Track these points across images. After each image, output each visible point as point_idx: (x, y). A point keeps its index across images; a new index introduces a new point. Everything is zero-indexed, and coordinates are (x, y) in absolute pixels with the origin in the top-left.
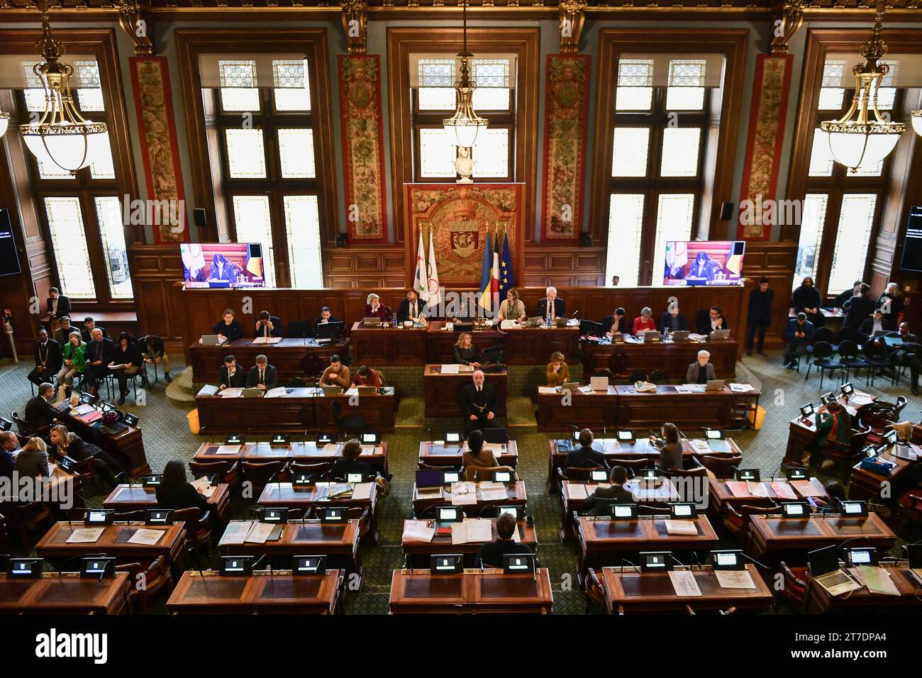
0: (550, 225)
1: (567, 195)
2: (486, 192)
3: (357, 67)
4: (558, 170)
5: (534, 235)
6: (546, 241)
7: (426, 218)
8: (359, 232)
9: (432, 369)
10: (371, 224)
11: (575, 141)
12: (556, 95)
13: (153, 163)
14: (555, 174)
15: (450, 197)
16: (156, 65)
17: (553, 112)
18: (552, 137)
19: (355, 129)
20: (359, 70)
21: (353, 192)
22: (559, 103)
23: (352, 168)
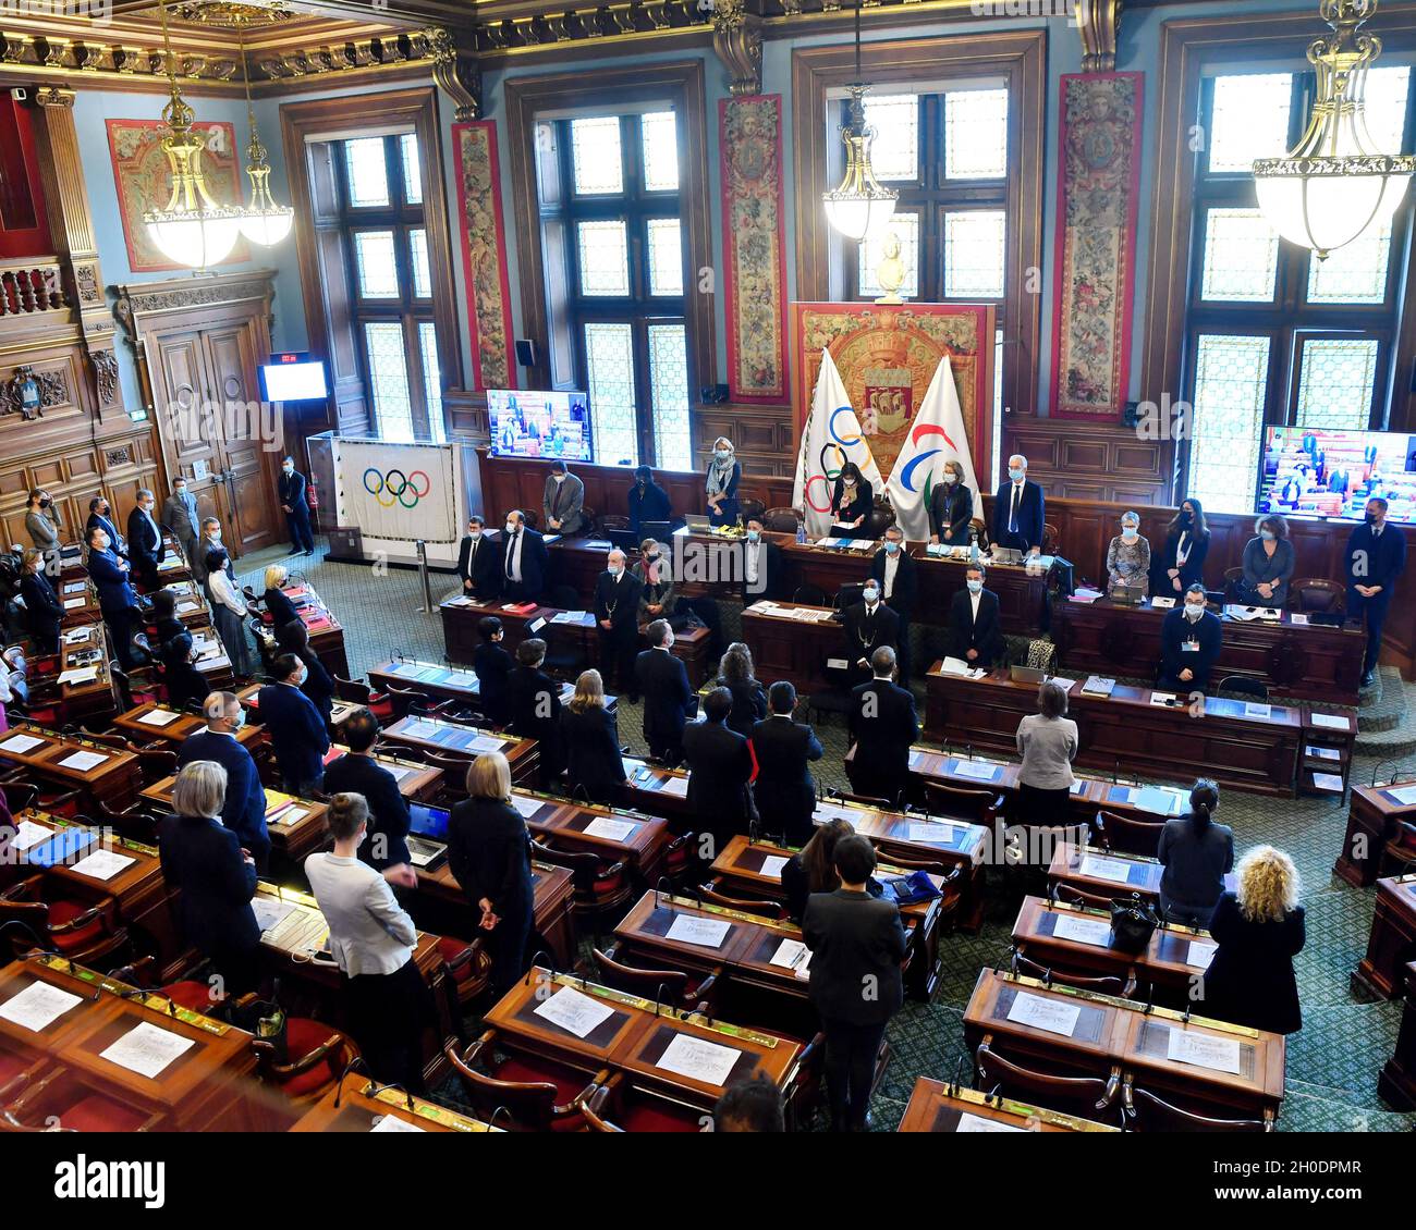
0: (1067, 387)
1: (1099, 332)
2: (925, 318)
3: (748, 116)
4: (1082, 284)
5: (1036, 405)
6: (1059, 416)
8: (746, 384)
10: (764, 371)
11: (1115, 231)
12: (1078, 147)
13: (475, 273)
14: (1077, 293)
15: (866, 326)
16: (483, 133)
17: (1073, 179)
18: (1071, 225)
19: (742, 216)
20: (750, 120)
21: (737, 317)
22: (1083, 162)
23: (736, 279)
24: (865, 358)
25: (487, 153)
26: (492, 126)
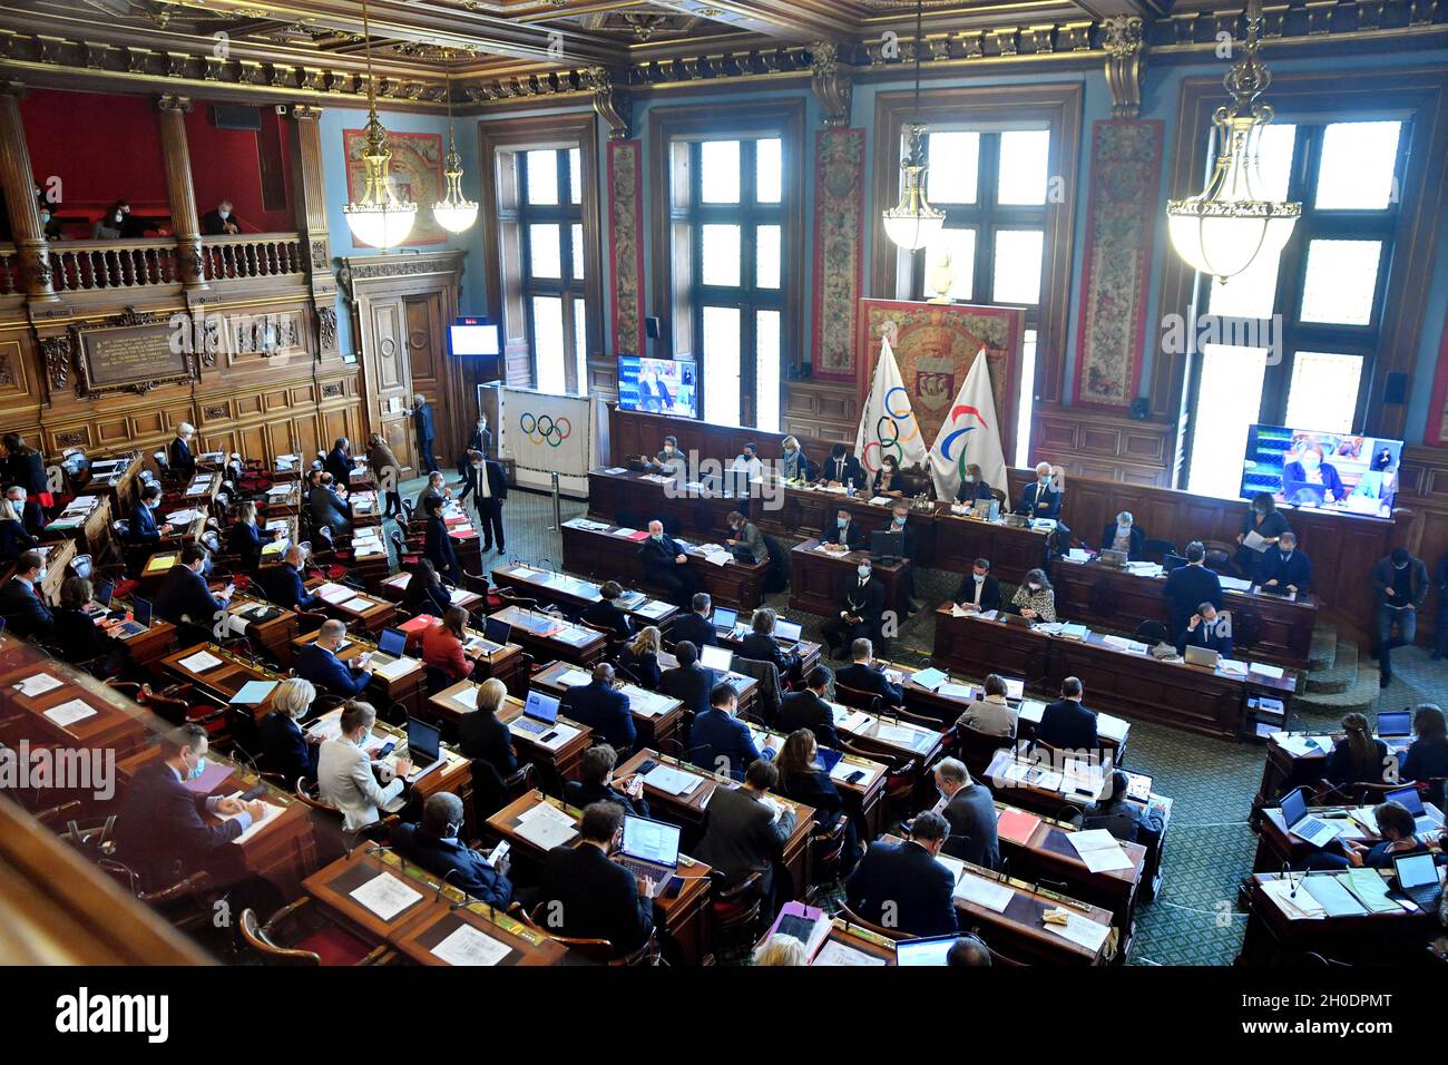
0: (1088, 381)
1: (1117, 336)
2: (967, 317)
3: (838, 145)
4: (1104, 295)
5: (1061, 395)
6: (1080, 405)
8: (826, 364)
10: (841, 354)
11: (1134, 254)
12: (1106, 180)
13: (618, 261)
14: (1100, 303)
15: (920, 322)
16: (630, 150)
17: (1101, 209)
18: (1097, 246)
19: (830, 225)
20: (840, 148)
21: (822, 308)
22: (1110, 194)
23: (823, 277)
24: (917, 348)
25: (633, 166)
26: (638, 145)
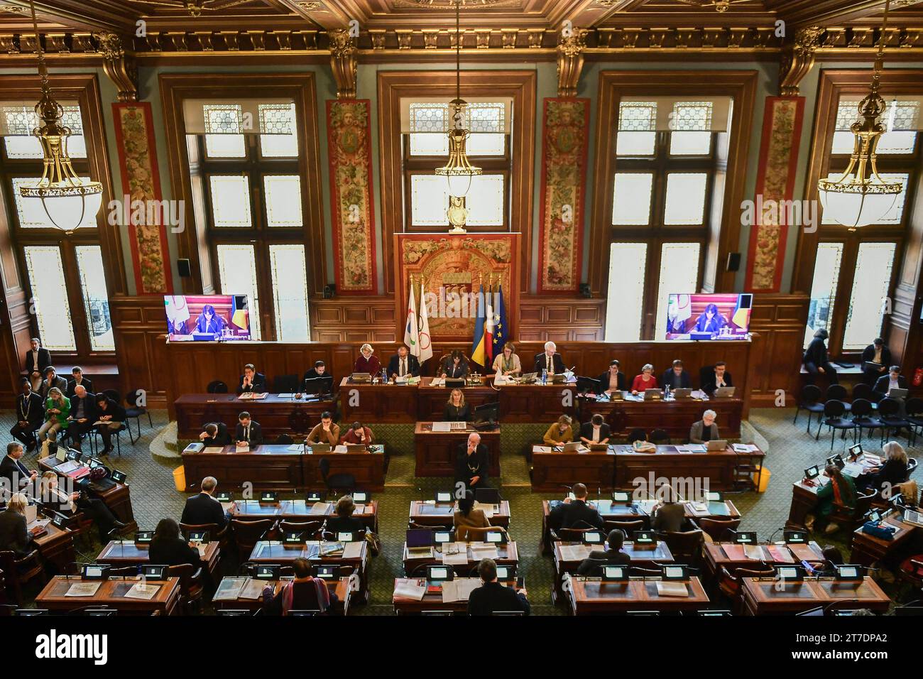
0: (547, 276)
1: (565, 245)
2: (480, 242)
3: (347, 112)
4: (555, 218)
5: (529, 287)
6: (543, 293)
7: (417, 269)
8: (347, 283)
9: (423, 426)
10: (360, 275)
11: (574, 189)
12: (554, 140)
14: (553, 223)
15: (443, 248)
16: (139, 111)
17: (550, 158)
18: (549, 185)
19: (343, 176)
20: (348, 115)
21: (341, 241)
22: (557, 149)
23: (340, 217)
24: (443, 267)
25: (143, 125)
26: (148, 107)
